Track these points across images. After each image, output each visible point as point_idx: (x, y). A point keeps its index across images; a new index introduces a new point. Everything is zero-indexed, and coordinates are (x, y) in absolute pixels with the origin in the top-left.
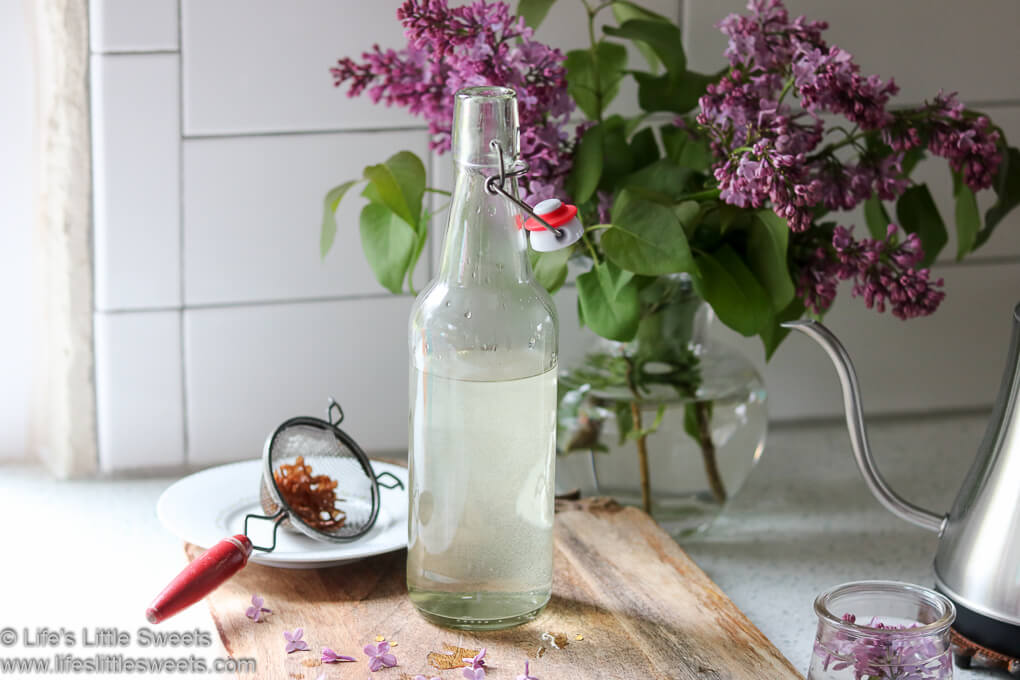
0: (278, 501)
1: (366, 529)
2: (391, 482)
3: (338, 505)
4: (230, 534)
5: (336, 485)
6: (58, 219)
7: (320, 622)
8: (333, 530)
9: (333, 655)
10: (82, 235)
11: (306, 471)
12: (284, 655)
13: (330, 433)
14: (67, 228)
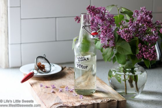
0: (37, 67)
1: (50, 71)
2: (53, 65)
3: (45, 69)
4: (32, 72)
5: (45, 66)
6: (3, 31)
7: (44, 83)
8: (45, 72)
9: (47, 87)
10: (6, 33)
11: (41, 64)
12: (40, 87)
13: (44, 59)
14: (4, 32)
